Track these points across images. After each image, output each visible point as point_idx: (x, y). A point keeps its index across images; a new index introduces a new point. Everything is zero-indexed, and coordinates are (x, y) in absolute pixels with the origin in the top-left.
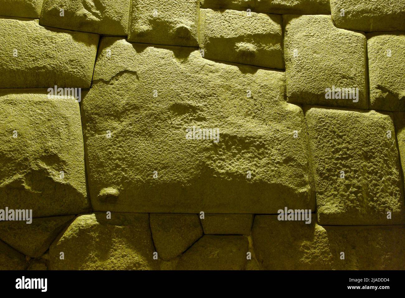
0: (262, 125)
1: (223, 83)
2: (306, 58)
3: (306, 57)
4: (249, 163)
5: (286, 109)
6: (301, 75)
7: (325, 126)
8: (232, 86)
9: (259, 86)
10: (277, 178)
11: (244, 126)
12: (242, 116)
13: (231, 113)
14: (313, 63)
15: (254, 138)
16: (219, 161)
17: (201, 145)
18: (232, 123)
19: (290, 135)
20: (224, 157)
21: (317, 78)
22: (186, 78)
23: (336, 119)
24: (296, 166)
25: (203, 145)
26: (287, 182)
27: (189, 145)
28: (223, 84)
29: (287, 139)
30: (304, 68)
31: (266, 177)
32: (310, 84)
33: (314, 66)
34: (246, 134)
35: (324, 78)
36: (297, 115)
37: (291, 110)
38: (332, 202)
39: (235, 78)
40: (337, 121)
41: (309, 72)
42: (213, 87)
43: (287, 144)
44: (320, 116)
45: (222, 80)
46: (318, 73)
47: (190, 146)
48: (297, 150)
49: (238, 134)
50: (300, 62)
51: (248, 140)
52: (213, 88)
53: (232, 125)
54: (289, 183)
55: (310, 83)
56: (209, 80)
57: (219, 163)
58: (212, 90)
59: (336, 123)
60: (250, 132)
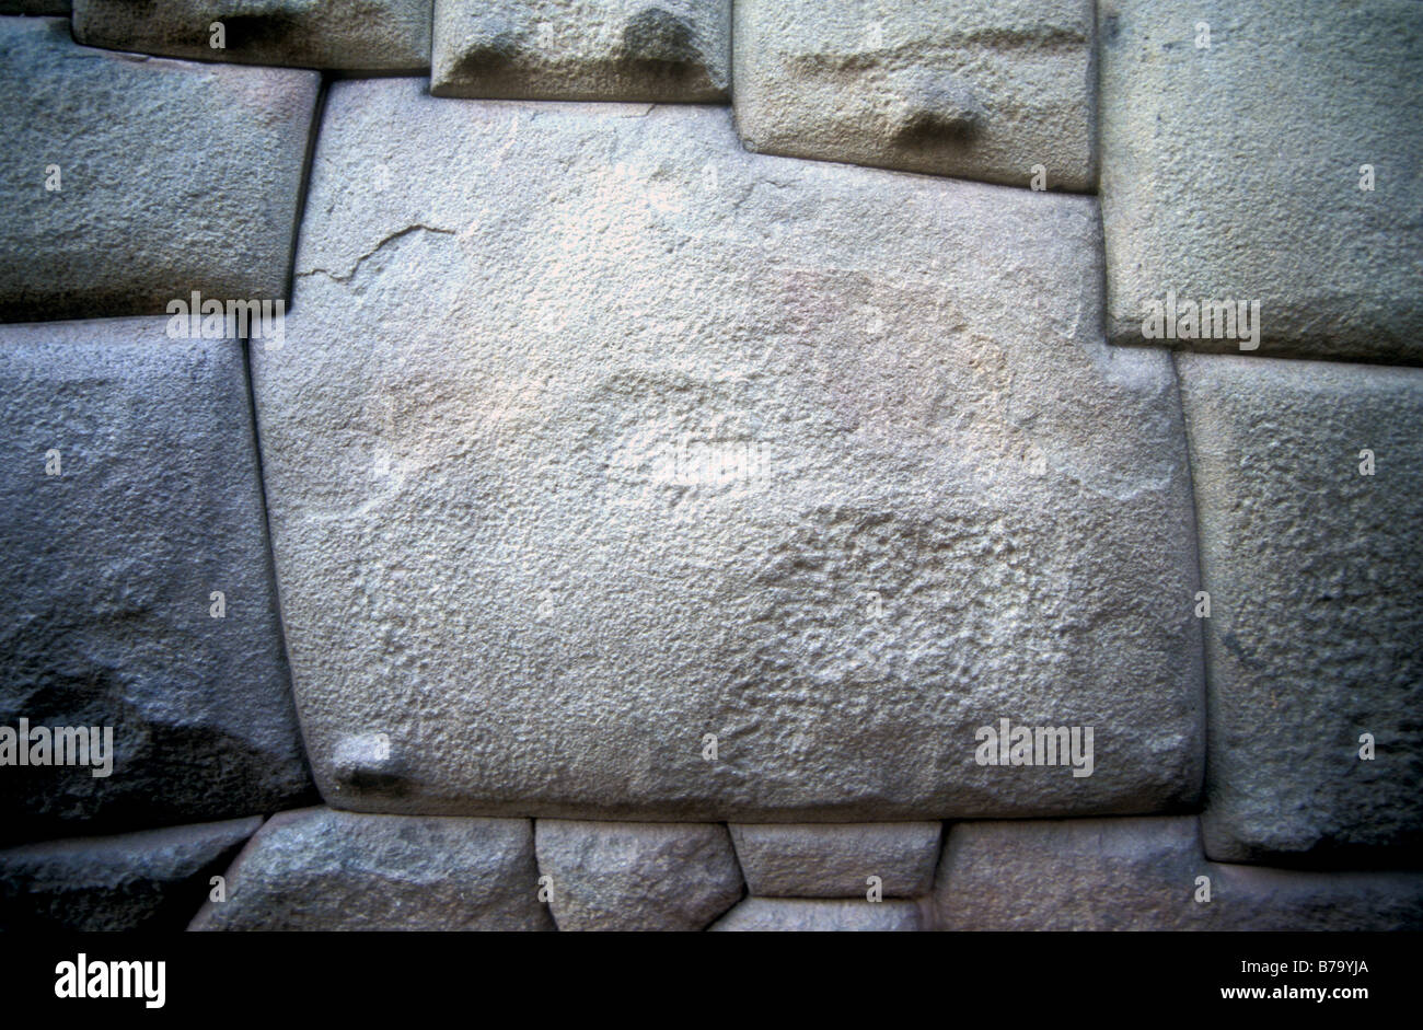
0: (1002, 456)
1: (832, 267)
2: (1204, 138)
3: (1208, 133)
4: (940, 636)
5: (1112, 379)
6: (1180, 222)
7: (1280, 456)
8: (875, 281)
9: (993, 273)
10: (1062, 700)
11: (926, 468)
12: (915, 418)
13: (870, 408)
14: (1239, 162)
15: (969, 522)
16: (809, 631)
17: (734, 562)
18: (873, 456)
19: (1123, 504)
20: (836, 611)
21: (1254, 235)
22: (670, 251)
23: (1329, 422)
24: (1141, 641)
25: (744, 563)
26: (1100, 710)
27: (683, 561)
28: (835, 272)
29: (1111, 523)
30: (1197, 185)
31: (1012, 695)
32: (1219, 262)
33: (1243, 175)
34: (935, 505)
35: (1284, 233)
36: (1156, 408)
37: (1132, 383)
38: (1283, 785)
39: (888, 241)
40: (1334, 431)
41: (1217, 207)
42: (791, 289)
43: (1112, 543)
44: (1257, 408)
45: (829, 252)
46: (1259, 211)
47: (686, 567)
48: (1152, 571)
49: (897, 507)
50: (1178, 157)
51: (945, 531)
52: (792, 294)
53: (873, 465)
54: (1111, 717)
55: (1218, 257)
56: (772, 254)
57: (813, 637)
58: (786, 303)
59: (1328, 440)
60: (953, 494)
